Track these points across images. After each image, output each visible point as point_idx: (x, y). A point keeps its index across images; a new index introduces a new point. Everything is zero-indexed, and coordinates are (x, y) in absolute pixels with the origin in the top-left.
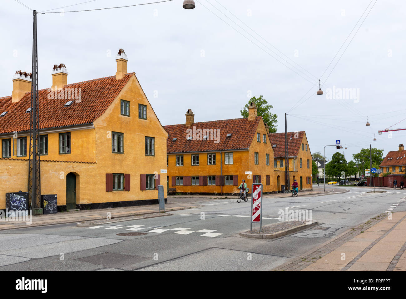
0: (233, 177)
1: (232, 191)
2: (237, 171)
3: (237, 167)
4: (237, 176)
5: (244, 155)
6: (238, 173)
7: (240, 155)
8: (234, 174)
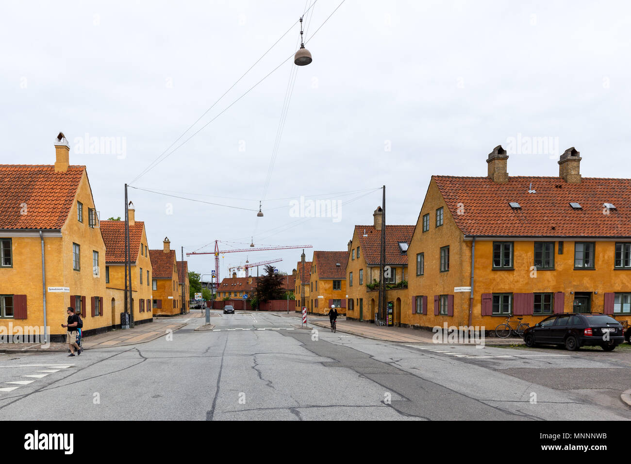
0: (157, 302)
1: (156, 313)
2: (160, 296)
3: (161, 292)
4: (161, 301)
5: (167, 283)
6: (162, 298)
7: (164, 282)
8: (158, 299)
